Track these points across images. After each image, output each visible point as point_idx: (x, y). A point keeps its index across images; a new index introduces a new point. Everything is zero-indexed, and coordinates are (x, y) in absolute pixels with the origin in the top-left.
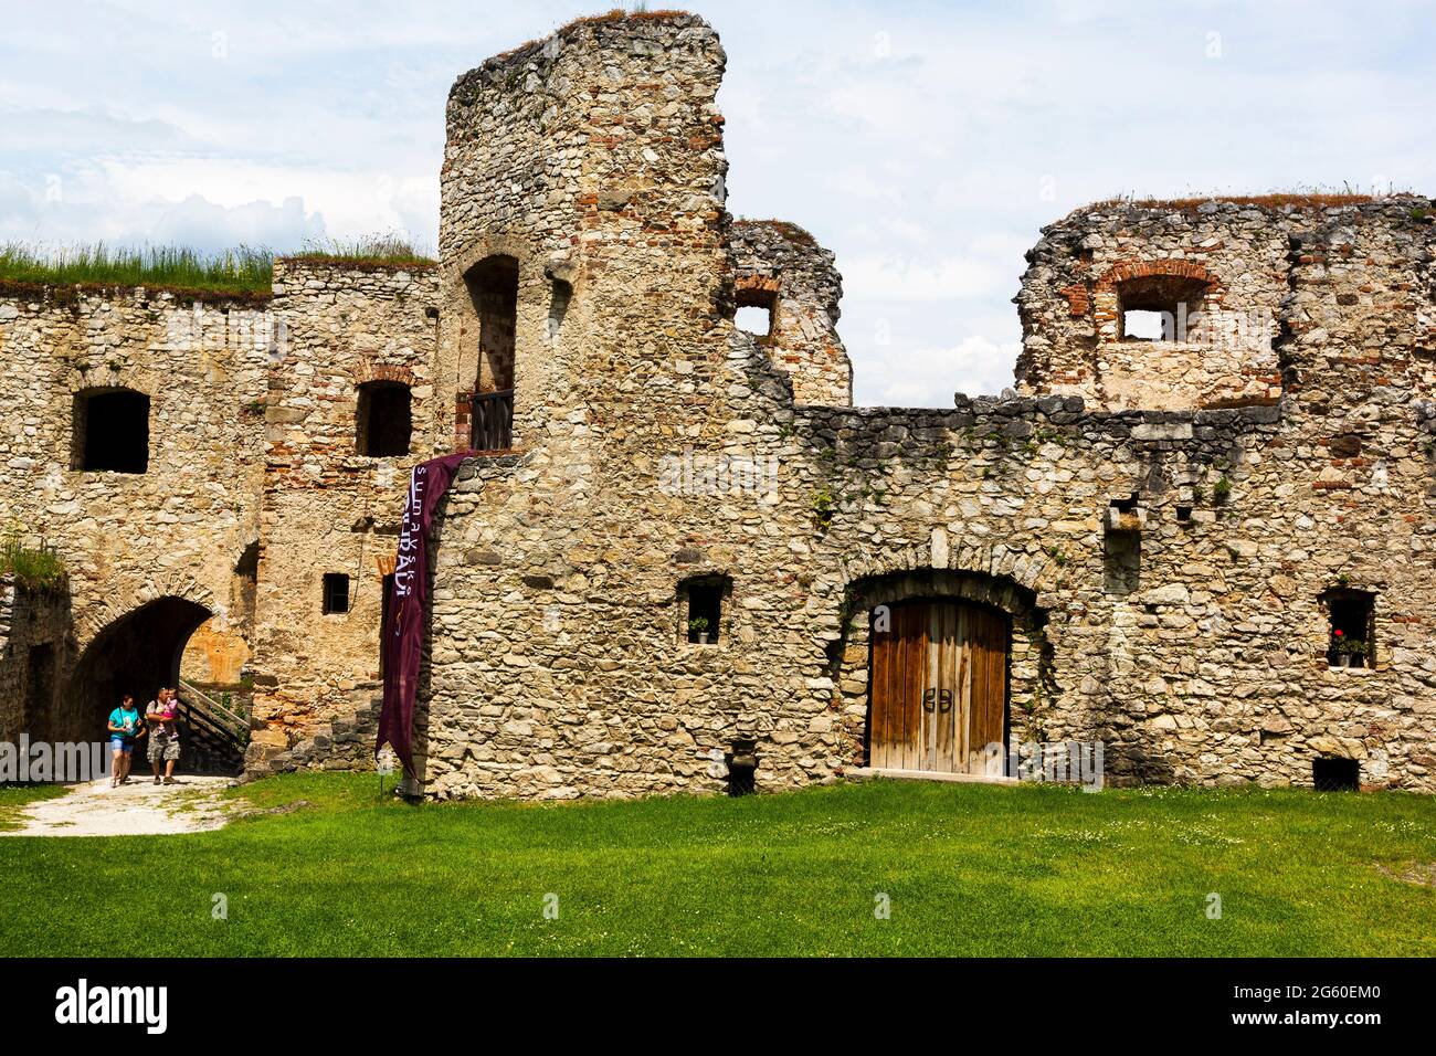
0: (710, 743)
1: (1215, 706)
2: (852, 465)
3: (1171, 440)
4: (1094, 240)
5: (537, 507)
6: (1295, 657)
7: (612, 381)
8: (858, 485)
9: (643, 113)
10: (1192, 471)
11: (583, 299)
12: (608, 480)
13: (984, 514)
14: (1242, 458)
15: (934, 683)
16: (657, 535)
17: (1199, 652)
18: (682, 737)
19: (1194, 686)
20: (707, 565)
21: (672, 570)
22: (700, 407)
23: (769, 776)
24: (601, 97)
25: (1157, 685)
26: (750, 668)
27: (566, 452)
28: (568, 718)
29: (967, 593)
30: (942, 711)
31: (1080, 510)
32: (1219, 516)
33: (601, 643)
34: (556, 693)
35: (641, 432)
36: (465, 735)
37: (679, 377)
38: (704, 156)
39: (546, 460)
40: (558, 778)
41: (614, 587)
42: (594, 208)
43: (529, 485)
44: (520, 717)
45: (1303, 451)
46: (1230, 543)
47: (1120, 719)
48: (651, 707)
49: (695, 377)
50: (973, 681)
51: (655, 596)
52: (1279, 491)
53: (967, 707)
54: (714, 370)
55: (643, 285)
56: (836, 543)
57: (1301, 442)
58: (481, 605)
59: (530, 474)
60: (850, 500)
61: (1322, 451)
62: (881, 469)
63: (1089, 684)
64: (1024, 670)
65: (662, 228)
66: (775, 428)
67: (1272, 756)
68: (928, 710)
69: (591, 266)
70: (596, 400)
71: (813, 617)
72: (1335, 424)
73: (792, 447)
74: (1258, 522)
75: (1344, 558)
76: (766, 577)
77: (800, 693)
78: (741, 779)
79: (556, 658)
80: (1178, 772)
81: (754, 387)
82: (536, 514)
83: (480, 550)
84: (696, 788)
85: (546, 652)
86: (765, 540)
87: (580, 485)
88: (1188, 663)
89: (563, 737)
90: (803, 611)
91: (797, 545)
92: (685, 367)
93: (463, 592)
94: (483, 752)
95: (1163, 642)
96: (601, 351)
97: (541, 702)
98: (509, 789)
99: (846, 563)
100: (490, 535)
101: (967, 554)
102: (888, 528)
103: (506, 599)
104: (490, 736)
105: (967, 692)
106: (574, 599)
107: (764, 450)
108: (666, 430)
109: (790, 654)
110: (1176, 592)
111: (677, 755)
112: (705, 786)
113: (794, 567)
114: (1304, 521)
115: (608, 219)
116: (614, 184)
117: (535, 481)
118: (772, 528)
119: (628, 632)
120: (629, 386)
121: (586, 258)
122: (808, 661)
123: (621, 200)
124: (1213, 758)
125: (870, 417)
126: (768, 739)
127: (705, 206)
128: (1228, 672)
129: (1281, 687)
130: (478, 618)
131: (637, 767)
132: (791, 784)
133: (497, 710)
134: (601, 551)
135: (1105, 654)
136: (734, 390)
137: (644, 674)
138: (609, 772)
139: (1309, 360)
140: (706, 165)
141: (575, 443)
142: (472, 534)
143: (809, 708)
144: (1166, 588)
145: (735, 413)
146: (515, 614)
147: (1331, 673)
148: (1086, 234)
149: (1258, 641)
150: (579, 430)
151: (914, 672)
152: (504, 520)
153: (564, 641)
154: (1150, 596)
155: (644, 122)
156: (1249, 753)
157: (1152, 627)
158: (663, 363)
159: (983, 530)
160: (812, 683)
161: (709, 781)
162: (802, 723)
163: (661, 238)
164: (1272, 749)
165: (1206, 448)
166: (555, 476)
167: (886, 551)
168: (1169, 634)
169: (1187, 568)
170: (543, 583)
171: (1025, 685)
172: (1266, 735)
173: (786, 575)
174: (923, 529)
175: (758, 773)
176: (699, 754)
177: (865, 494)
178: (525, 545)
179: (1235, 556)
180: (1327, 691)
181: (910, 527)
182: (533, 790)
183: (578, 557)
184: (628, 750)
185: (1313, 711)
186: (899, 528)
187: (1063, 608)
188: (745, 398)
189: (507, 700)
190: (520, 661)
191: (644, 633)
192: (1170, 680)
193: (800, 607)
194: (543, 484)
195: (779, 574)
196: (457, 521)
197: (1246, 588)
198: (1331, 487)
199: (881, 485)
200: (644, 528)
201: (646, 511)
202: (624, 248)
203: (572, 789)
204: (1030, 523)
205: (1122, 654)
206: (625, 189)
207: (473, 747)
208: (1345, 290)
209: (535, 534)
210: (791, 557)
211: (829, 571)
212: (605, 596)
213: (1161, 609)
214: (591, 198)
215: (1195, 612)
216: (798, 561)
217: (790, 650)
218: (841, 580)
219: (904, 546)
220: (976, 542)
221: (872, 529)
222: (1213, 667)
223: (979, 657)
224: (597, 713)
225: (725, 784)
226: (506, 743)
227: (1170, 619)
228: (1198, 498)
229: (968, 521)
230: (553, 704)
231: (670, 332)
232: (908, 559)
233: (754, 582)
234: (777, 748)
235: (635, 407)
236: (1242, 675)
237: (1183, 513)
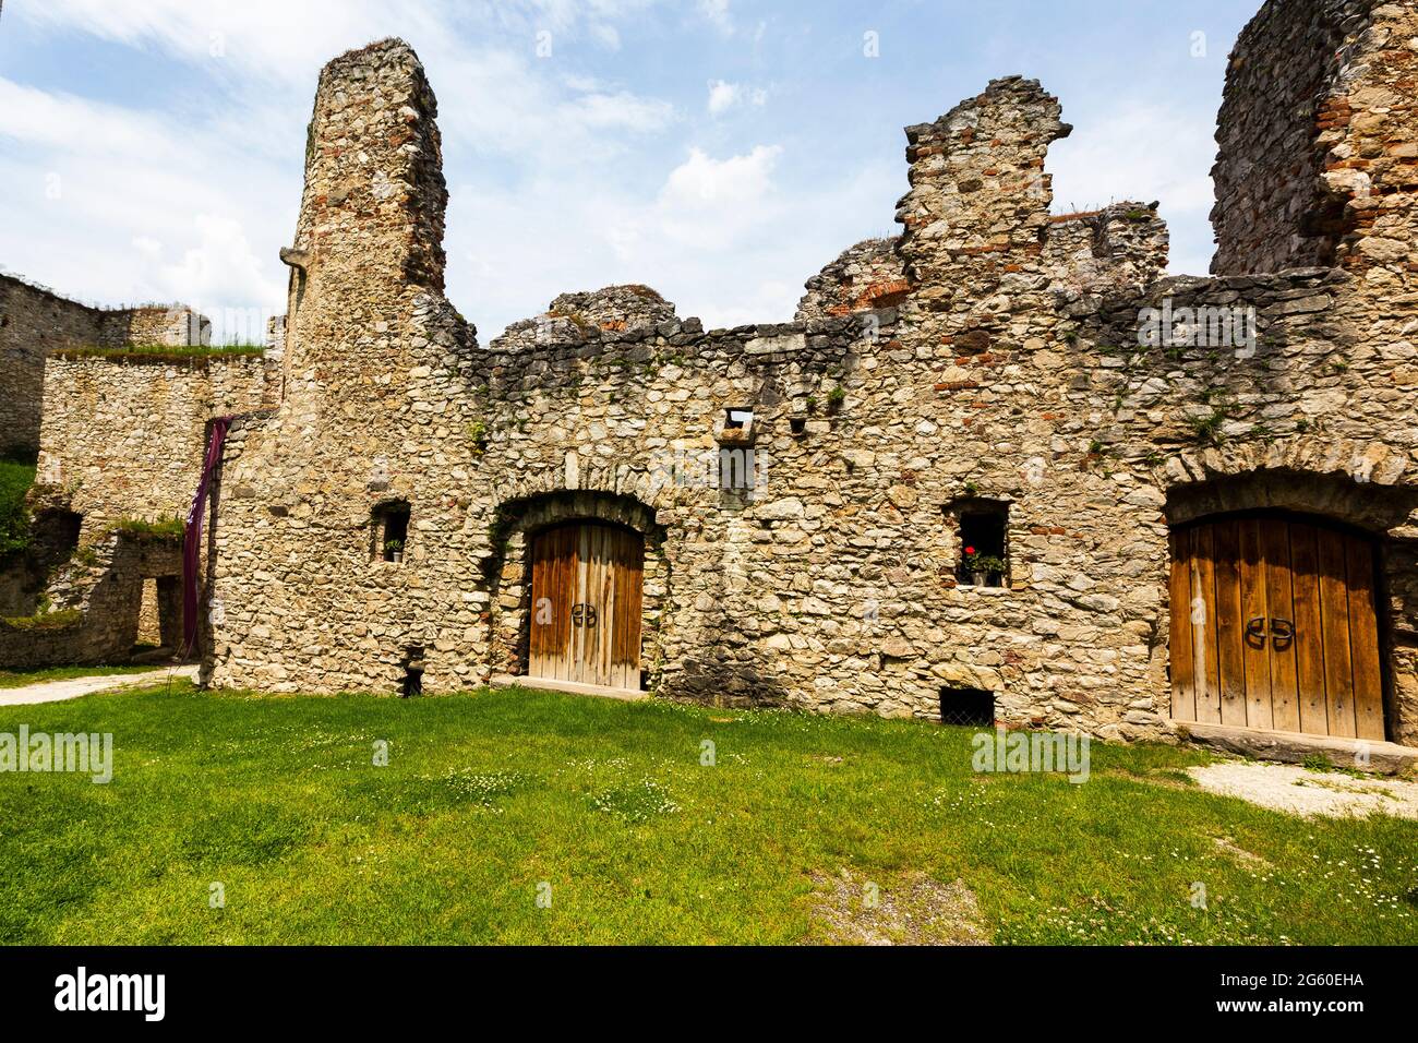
0: (389, 648)
1: (829, 626)
2: (503, 398)
3: (785, 352)
4: (853, 269)
5: (281, 450)
6: (917, 574)
7: (332, 344)
8: (506, 417)
9: (358, 125)
10: (805, 382)
11: (315, 279)
12: (327, 425)
13: (609, 437)
14: (857, 364)
15: (582, 599)
16: (358, 469)
17: (813, 568)
18: (370, 643)
19: (808, 604)
20: (391, 494)
21: (368, 498)
22: (391, 359)
23: (431, 680)
24: (332, 118)
25: (771, 602)
26: (420, 583)
27: (300, 405)
28: (294, 624)
29: (601, 513)
30: (589, 626)
31: (697, 428)
32: (834, 426)
33: (318, 561)
34: (286, 603)
35: (350, 383)
36: (228, 636)
37: (378, 336)
38: (400, 151)
39: (287, 412)
40: (283, 674)
41: (328, 513)
42: (324, 206)
43: (276, 432)
44: (263, 623)
45: (922, 352)
46: (845, 453)
47: (734, 637)
48: (350, 616)
49: (389, 335)
50: (615, 598)
51: (356, 521)
52: (897, 397)
53: (611, 624)
54: (402, 327)
55: (355, 264)
56: (488, 469)
57: (921, 343)
58: (242, 530)
59: (278, 423)
60: (499, 430)
61: (944, 350)
62: (524, 400)
63: (704, 600)
64: (653, 587)
65: (370, 215)
66: (445, 371)
67: (892, 683)
68: (577, 625)
69: (321, 252)
70: (321, 360)
71: (469, 536)
72: (959, 320)
73: (457, 387)
74: (875, 430)
75: (972, 464)
76: (435, 502)
77: (457, 606)
78: (412, 683)
79: (288, 573)
80: (792, 695)
81: (430, 338)
82: (279, 456)
83: (243, 486)
84: (378, 688)
85: (282, 568)
86: (435, 469)
87: (309, 430)
88: (801, 580)
89: (290, 641)
90: (461, 531)
91: (458, 473)
92: (382, 327)
93: (231, 521)
94: (238, 650)
95: (776, 558)
96: (326, 321)
97: (277, 610)
98: (251, 682)
99: (496, 487)
100: (249, 474)
101: (595, 475)
102: (529, 453)
103: (257, 525)
104: (244, 637)
105: (610, 609)
106: (301, 524)
107: (435, 391)
108: (368, 381)
109: (450, 571)
110: (790, 506)
111: (366, 658)
112: (384, 687)
113: (455, 493)
114: (926, 427)
115: (333, 214)
116: (338, 185)
117: (280, 429)
118: (440, 459)
119: (336, 551)
120: (343, 346)
121: (317, 247)
122: (464, 577)
123: (342, 197)
124: (828, 681)
125: (518, 355)
126: (432, 646)
127: (399, 191)
128: (843, 589)
129: (901, 607)
130: (239, 542)
131: (337, 667)
132: (448, 688)
133: (247, 616)
134: (319, 483)
135: (719, 570)
136: (416, 341)
137: (346, 587)
138: (318, 671)
139: (928, 255)
140: (401, 158)
141: (308, 397)
142: (237, 475)
143: (464, 620)
144: (781, 503)
145: (416, 361)
146: (262, 537)
147: (958, 592)
148: (847, 265)
149: (875, 557)
150: (311, 386)
151: (566, 589)
152: (258, 461)
153: (293, 558)
154: (764, 512)
155: (360, 131)
156: (868, 678)
157: (766, 542)
158: (368, 325)
159: (609, 451)
160: (467, 596)
161: (387, 682)
162: (458, 632)
163: (369, 222)
164: (893, 675)
165: (819, 357)
166: (293, 423)
167: (528, 475)
168: (782, 550)
169: (800, 482)
170: (280, 512)
171: (655, 602)
172: (886, 659)
173: (449, 499)
174: (558, 453)
175: (424, 678)
176: (382, 658)
177: (512, 424)
178: (271, 482)
179: (851, 467)
180: (955, 612)
181: (548, 452)
182: (266, 683)
183: (305, 489)
184: (332, 653)
185: (938, 634)
186: (538, 454)
187: (680, 524)
188: (423, 348)
189: (255, 608)
190: (264, 576)
191: (347, 552)
192: (783, 598)
193: (460, 528)
194: (284, 432)
195: (444, 499)
196: (229, 463)
197: (862, 501)
198: (956, 388)
199: (523, 415)
200: (350, 463)
201: (351, 449)
202: (343, 235)
203: (293, 684)
204: (650, 443)
205: (735, 570)
206: (346, 187)
207: (232, 646)
208: (967, 176)
209: (277, 471)
210: (453, 483)
211: (483, 495)
212: (322, 522)
213: (775, 524)
214: (323, 198)
215: (810, 527)
216: (459, 487)
217: (451, 568)
218: (492, 502)
219: (542, 469)
220: (603, 464)
221: (516, 456)
222: (828, 584)
223: (621, 574)
224: (312, 620)
225: (398, 685)
226: (253, 643)
227: (784, 534)
228: (811, 408)
229: (596, 443)
230: (284, 612)
231: (372, 299)
232: (547, 482)
233: (426, 506)
234: (438, 655)
235: (347, 363)
236: (859, 593)
237: (797, 425)
